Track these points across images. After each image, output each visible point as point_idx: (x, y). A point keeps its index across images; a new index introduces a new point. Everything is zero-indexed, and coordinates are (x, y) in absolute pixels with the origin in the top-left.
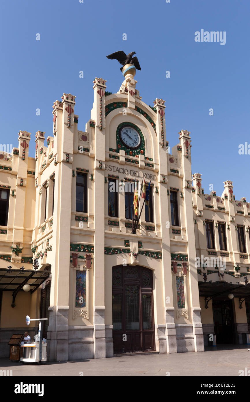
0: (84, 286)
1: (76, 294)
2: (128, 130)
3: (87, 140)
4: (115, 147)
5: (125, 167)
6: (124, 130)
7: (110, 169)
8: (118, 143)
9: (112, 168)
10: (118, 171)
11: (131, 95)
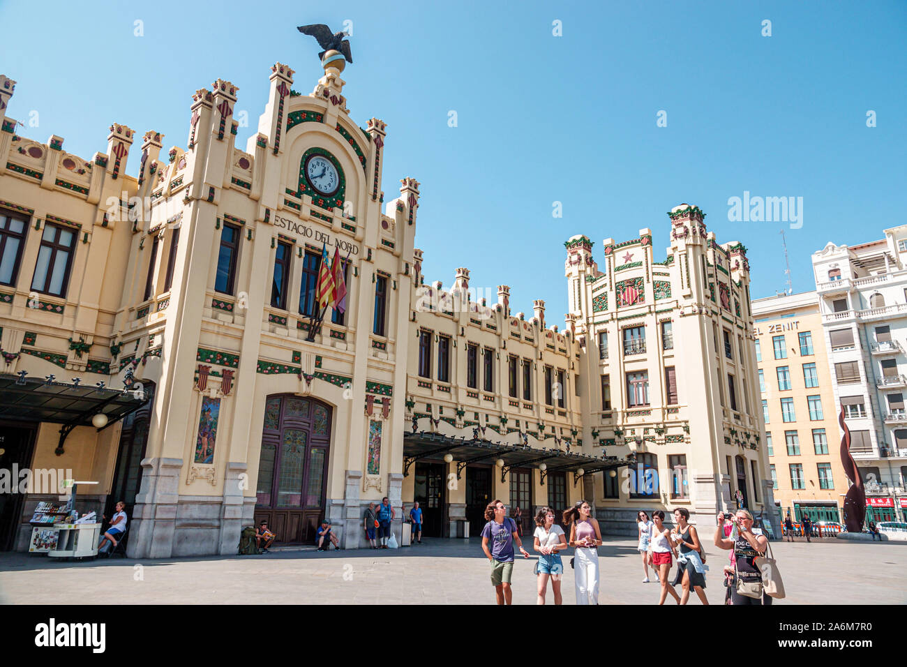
0: (214, 424)
1: (199, 438)
2: (320, 162)
3: (250, 167)
4: (295, 189)
5: (307, 225)
6: (313, 161)
7: (283, 225)
8: (301, 180)
9: (287, 223)
10: (296, 229)
11: (333, 103)
